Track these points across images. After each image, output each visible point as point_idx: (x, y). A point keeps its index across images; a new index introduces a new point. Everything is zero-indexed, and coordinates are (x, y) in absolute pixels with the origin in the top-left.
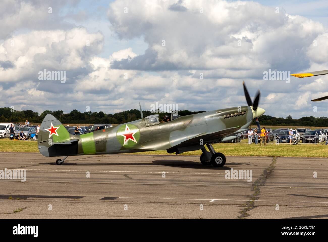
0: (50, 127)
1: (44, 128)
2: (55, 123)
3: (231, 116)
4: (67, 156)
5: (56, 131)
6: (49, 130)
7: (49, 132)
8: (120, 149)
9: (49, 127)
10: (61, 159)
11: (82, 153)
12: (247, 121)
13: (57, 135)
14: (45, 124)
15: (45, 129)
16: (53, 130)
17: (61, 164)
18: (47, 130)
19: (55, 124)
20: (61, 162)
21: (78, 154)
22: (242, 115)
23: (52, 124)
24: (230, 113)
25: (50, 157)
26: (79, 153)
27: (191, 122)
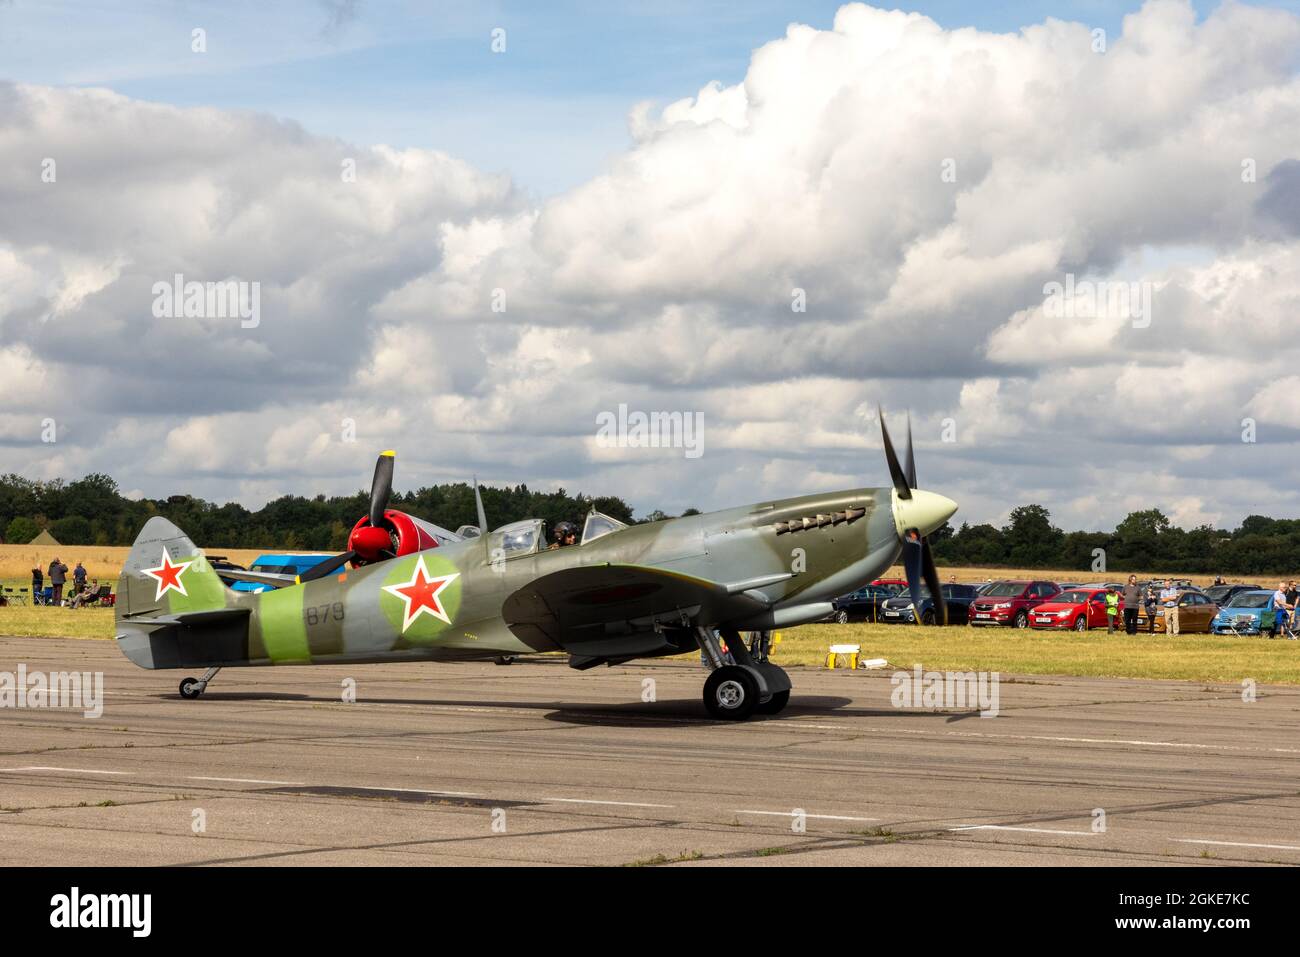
0: (160, 561)
1: (138, 567)
2: (177, 548)
3: (801, 528)
4: (216, 669)
5: (181, 577)
6: (155, 573)
7: (157, 581)
8: (390, 644)
9: (155, 562)
10: (197, 678)
11: (265, 660)
12: (870, 546)
13: (182, 590)
14: (144, 552)
15: (142, 571)
16: (169, 575)
17: (196, 696)
18: (148, 572)
19: (175, 553)
20: (193, 687)
21: (251, 662)
22: (850, 521)
23: (166, 555)
24: (798, 516)
25: (155, 669)
26: (253, 659)
27: (650, 546)
